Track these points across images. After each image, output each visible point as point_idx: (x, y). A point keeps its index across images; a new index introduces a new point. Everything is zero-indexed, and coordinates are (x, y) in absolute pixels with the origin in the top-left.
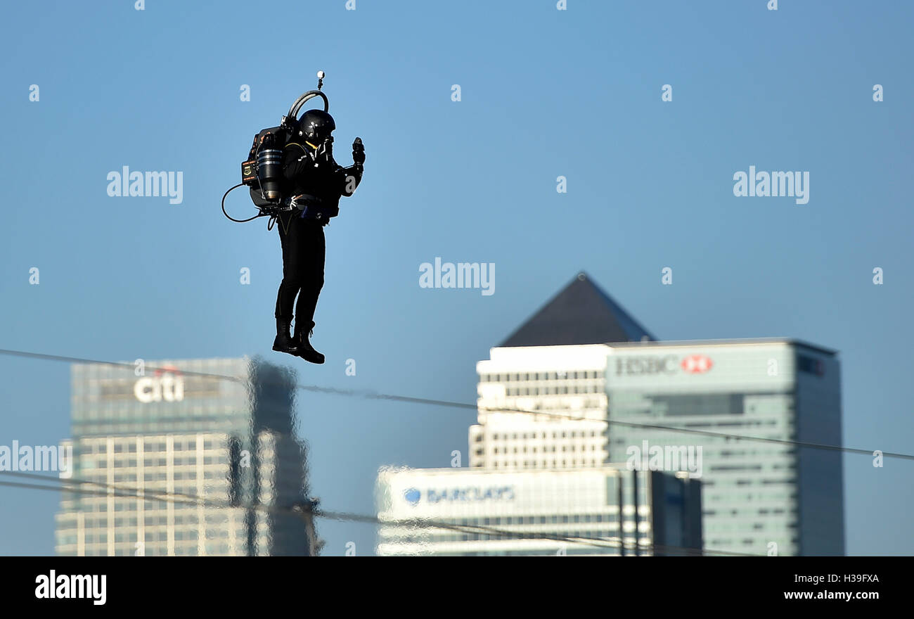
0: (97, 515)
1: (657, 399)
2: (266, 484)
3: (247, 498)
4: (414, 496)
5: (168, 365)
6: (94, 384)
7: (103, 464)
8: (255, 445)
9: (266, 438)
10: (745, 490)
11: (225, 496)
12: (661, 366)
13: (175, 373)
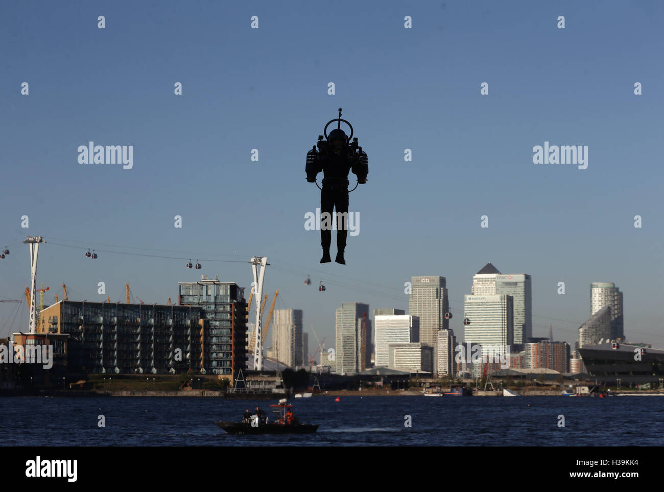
0: (415, 300)
1: (504, 283)
2: (442, 295)
3: (439, 298)
4: (470, 299)
5: (426, 277)
6: (415, 279)
7: (416, 292)
8: (440, 289)
9: (442, 288)
10: (517, 297)
11: (436, 297)
12: (504, 278)
13: (428, 278)
